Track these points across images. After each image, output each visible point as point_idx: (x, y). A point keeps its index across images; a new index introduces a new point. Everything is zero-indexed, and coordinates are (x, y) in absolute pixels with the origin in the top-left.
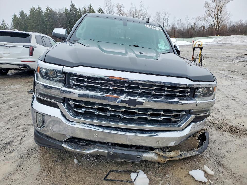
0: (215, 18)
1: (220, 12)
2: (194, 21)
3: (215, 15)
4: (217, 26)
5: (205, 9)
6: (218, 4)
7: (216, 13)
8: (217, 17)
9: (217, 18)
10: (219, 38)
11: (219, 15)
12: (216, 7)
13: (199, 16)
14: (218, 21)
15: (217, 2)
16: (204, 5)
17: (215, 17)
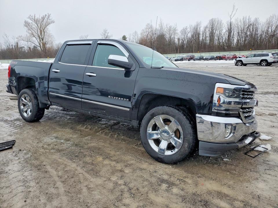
0: (40, 39)
1: (43, 33)
2: (16, 40)
3: (38, 35)
4: (43, 48)
5: (25, 28)
6: (39, 25)
7: (39, 34)
8: (41, 38)
9: (41, 40)
10: (51, 60)
11: (43, 36)
12: (38, 28)
13: (20, 35)
14: (43, 42)
15: (38, 22)
16: (24, 23)
17: (39, 37)
